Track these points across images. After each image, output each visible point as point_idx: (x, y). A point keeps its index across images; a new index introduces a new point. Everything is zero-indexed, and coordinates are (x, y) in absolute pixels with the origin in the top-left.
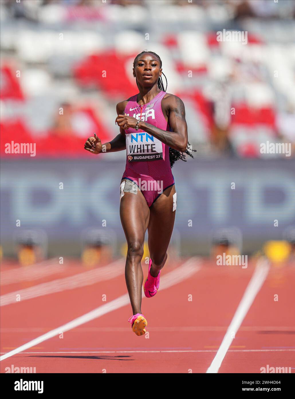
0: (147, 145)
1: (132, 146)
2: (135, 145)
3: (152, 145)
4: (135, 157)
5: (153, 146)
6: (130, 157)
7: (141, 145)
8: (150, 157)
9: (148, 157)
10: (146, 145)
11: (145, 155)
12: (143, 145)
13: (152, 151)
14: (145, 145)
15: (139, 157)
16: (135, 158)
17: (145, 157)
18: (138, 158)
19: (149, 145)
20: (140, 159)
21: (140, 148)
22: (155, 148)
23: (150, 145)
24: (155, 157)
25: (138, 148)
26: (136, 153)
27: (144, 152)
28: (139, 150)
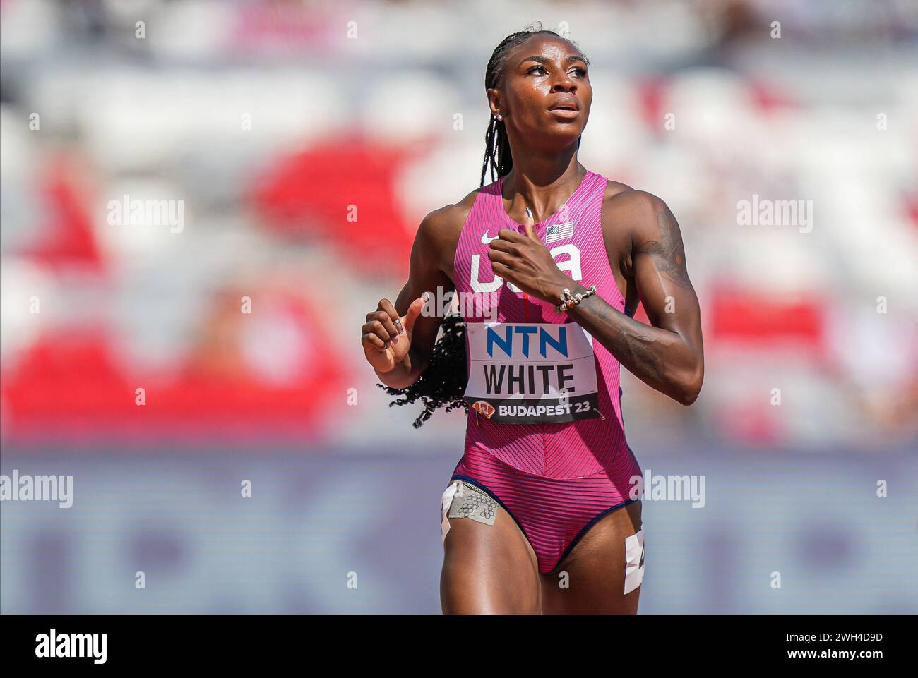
0: (545, 369)
1: (494, 368)
2: (503, 368)
3: (561, 368)
4: (501, 407)
5: (566, 373)
6: (485, 406)
7: (522, 368)
8: (555, 411)
10: (539, 368)
11: (535, 403)
12: (531, 368)
14: (535, 369)
15: (515, 407)
16: (504, 411)
17: (538, 408)
18: (512, 411)
19: (552, 368)
20: (520, 414)
22: (571, 378)
23: (556, 368)
25: (511, 379)
26: (504, 394)
27: (532, 391)
28: (516, 384)
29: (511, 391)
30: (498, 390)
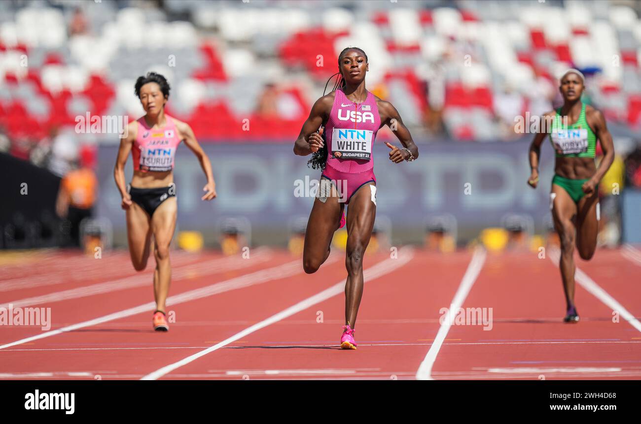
0: (358, 143)
1: (341, 142)
2: (344, 142)
3: (363, 143)
5: (364, 144)
6: (338, 153)
7: (351, 142)
9: (358, 155)
11: (354, 153)
12: (354, 142)
13: (363, 149)
16: (344, 155)
21: (350, 145)
24: (365, 156)
25: (347, 145)
26: (345, 150)
27: (354, 149)
28: (349, 147)
29: (347, 149)
30: (343, 149)
